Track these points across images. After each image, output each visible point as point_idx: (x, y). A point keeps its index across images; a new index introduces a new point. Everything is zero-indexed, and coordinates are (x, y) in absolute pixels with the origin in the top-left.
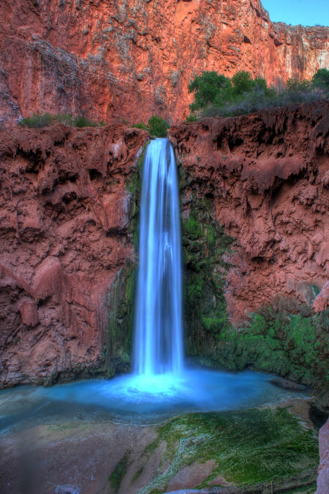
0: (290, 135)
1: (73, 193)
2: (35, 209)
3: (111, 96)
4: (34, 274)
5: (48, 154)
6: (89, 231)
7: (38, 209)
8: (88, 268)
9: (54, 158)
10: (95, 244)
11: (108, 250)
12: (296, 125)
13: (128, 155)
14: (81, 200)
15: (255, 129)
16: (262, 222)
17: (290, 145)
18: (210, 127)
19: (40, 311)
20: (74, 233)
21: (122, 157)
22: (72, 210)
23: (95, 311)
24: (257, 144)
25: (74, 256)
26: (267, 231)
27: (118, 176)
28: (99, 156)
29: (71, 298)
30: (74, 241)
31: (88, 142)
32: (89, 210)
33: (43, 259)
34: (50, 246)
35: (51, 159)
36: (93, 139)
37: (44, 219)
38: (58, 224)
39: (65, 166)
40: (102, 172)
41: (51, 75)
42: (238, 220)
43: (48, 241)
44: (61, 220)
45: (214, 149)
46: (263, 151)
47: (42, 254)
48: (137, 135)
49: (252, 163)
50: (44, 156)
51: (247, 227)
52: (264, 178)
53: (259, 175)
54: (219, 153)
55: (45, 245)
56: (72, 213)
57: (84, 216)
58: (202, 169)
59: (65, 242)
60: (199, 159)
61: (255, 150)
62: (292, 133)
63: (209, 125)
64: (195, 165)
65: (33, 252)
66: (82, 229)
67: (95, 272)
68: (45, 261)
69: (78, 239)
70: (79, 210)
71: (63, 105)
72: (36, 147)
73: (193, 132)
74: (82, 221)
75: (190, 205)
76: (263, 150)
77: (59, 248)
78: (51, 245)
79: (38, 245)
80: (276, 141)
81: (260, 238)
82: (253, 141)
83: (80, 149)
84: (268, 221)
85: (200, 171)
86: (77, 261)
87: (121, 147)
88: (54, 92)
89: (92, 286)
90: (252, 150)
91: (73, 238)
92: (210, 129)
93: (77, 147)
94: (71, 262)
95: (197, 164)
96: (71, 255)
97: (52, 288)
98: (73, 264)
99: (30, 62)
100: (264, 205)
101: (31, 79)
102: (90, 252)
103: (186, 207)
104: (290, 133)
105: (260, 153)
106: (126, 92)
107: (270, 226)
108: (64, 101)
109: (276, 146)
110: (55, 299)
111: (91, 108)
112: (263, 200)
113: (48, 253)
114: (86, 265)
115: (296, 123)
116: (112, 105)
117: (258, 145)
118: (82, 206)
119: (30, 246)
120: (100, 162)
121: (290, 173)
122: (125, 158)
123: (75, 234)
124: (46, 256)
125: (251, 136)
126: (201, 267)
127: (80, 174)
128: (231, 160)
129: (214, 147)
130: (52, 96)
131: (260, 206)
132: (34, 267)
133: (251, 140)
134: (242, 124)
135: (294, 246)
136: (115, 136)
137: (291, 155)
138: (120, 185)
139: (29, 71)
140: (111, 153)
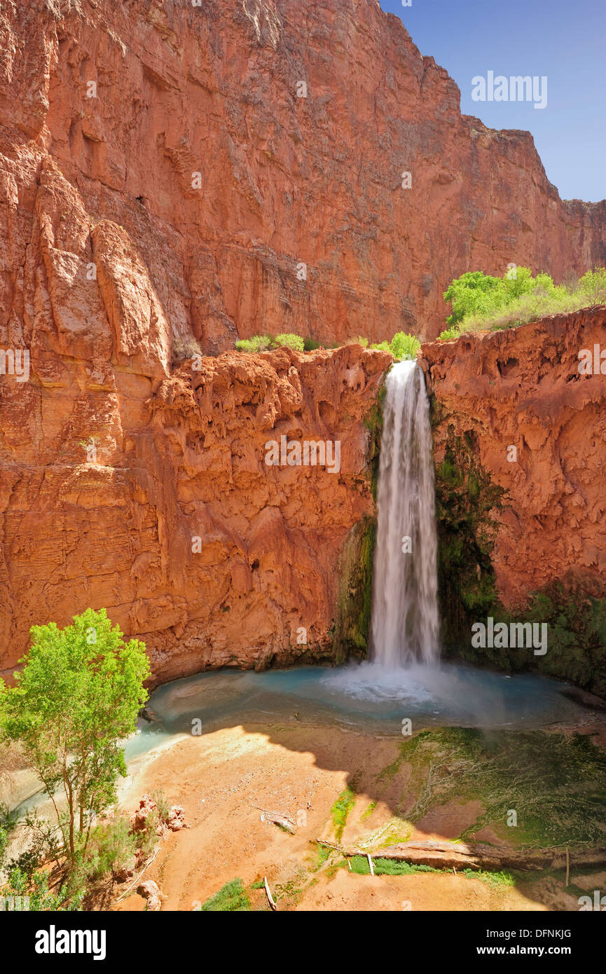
1: (299, 430)
2: (252, 450)
4: (249, 528)
5: (269, 384)
7: (256, 450)
9: (277, 389)
10: (325, 493)
11: (340, 501)
13: (366, 383)
15: (535, 344)
16: (545, 467)
18: (472, 345)
19: (255, 574)
21: (359, 385)
23: (321, 576)
25: (298, 507)
26: (553, 480)
27: (353, 410)
28: (330, 385)
29: (293, 558)
30: (298, 488)
33: (261, 510)
35: (273, 389)
39: (290, 398)
40: (334, 405)
41: (274, 288)
43: (266, 488)
45: (477, 373)
46: (546, 374)
47: (259, 503)
49: (531, 389)
50: (264, 386)
51: (524, 475)
52: (549, 409)
54: (485, 378)
55: (263, 492)
58: (461, 399)
59: (287, 490)
60: (457, 387)
61: (535, 372)
63: (472, 342)
64: (451, 394)
65: (249, 501)
66: (308, 474)
67: (324, 527)
68: (263, 512)
71: (287, 324)
72: (255, 375)
75: (445, 445)
76: (547, 371)
77: (280, 496)
78: (271, 493)
79: (256, 492)
80: (566, 359)
81: (543, 489)
82: (532, 360)
84: (554, 466)
85: (459, 402)
86: (301, 514)
87: (358, 373)
88: (277, 309)
90: (531, 372)
92: (472, 347)
94: (295, 514)
95: (454, 392)
96: (294, 505)
98: (296, 517)
99: (249, 273)
100: (548, 446)
101: (251, 293)
102: (318, 503)
103: (439, 448)
105: (543, 376)
107: (558, 473)
108: (289, 319)
109: (566, 365)
110: (273, 559)
111: (322, 327)
112: (547, 438)
113: (267, 503)
114: (312, 519)
117: (539, 365)
119: (246, 494)
120: (332, 392)
121: (587, 402)
122: (362, 387)
123: (300, 480)
124: (265, 507)
125: (529, 354)
126: (460, 525)
128: (501, 386)
129: (478, 370)
131: (543, 446)
132: (250, 519)
133: (529, 359)
136: (350, 361)
138: (356, 421)
139: (248, 284)
140: (345, 382)
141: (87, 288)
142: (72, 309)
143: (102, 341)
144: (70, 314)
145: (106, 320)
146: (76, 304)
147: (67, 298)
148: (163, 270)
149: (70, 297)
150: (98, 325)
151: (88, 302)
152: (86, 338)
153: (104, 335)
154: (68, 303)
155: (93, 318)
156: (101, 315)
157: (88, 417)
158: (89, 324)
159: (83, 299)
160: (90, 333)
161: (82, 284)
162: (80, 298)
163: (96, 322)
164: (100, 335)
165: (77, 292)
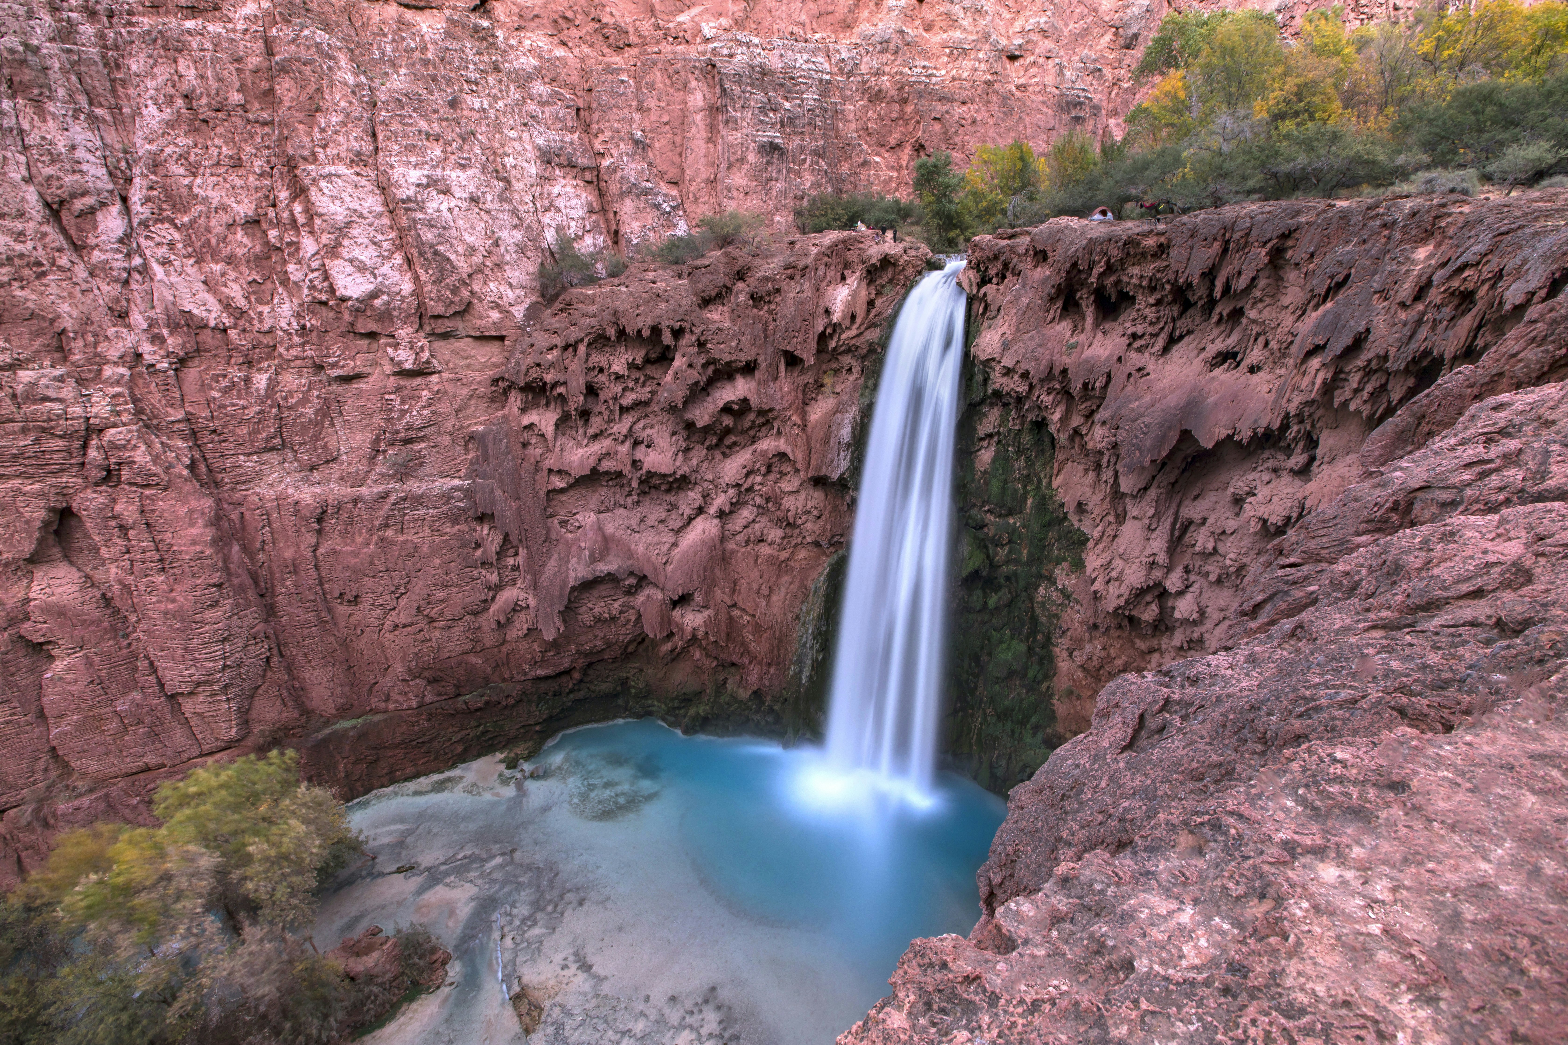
0: (1260, 306)
1: (745, 400)
2: (667, 435)
3: (918, 122)
4: (675, 545)
5: (677, 333)
6: (780, 472)
7: (674, 433)
8: (778, 540)
9: (694, 338)
10: (792, 498)
11: (815, 513)
12: (1282, 279)
13: (868, 311)
14: (761, 413)
15: (1158, 275)
16: (1138, 533)
17: (1258, 335)
18: (1050, 254)
19: (676, 613)
20: (747, 475)
21: (853, 317)
22: (751, 428)
23: (770, 628)
24: (1176, 310)
25: (752, 517)
26: (1144, 560)
27: (847, 360)
28: (798, 320)
29: (732, 597)
30: (747, 490)
31: (784, 286)
32: (779, 433)
33: (691, 519)
34: (704, 497)
35: (688, 339)
36: (798, 278)
37: (687, 450)
38: (724, 454)
39: (721, 350)
40: (804, 356)
41: (743, 118)
42: (1096, 501)
43: (698, 489)
44: (729, 447)
45: (1049, 318)
46: (1189, 332)
47: (687, 511)
48: (894, 265)
49: (1139, 370)
50: (667, 338)
51: (1113, 527)
52: (1145, 434)
53: (1134, 421)
54: (1064, 328)
55: (694, 496)
56: (752, 433)
57: (768, 444)
58: (1008, 372)
59: (731, 492)
60: (1005, 347)
61: (1162, 329)
62: (1268, 301)
63: (1049, 250)
64: (993, 359)
65: (673, 507)
66: (763, 470)
67: (795, 546)
68: (694, 523)
69: (757, 487)
70: (763, 429)
71: (777, 180)
72: (649, 322)
73: (1015, 261)
74: (764, 453)
75: (995, 439)
76: (1190, 327)
77: (720, 501)
78: (706, 496)
79: (682, 495)
80: (1221, 314)
81: (1127, 571)
82: (1158, 303)
83: (769, 302)
84: (1154, 535)
85: (1004, 375)
86: (757, 526)
87: (854, 295)
88: (751, 157)
89: (779, 577)
90: (1150, 330)
91: (745, 486)
92: (1050, 260)
93: (761, 298)
94: (745, 527)
95: (997, 356)
96: (746, 513)
97: (691, 581)
98: (749, 530)
99: (699, 96)
100: (1152, 493)
101: (704, 134)
102: (780, 513)
103: (985, 443)
104: (1261, 300)
105: (1181, 337)
106: (964, 103)
107: (1155, 551)
108: (779, 171)
109: (1222, 327)
110: (698, 598)
111: (865, 164)
112: (1154, 477)
113: (701, 510)
114: (775, 534)
115: (1281, 273)
116: (922, 146)
117: (1175, 314)
118: (768, 421)
119: (667, 497)
120: (802, 333)
121: (1224, 433)
122: (858, 321)
123: (752, 477)
124: (697, 515)
125: (1152, 289)
126: (1008, 579)
127: (761, 359)
128: (1088, 353)
129: (1052, 312)
130: (747, 167)
131: (1145, 489)
132: (678, 532)
133: (1151, 300)
134: (1128, 254)
135: (1222, 616)
136: (847, 265)
137: (1253, 370)
138: (852, 378)
139: (698, 118)
140: (827, 312)
141: (371, 220)
142: (351, 261)
143: (402, 301)
144: (349, 269)
145: (405, 267)
146: (356, 253)
147: (341, 245)
148: (526, 136)
149: (346, 242)
150: (395, 276)
151: (375, 243)
152: (378, 303)
153: (403, 293)
154: (344, 253)
155: (386, 269)
156: (398, 259)
157: (400, 418)
158: (380, 279)
159: (366, 241)
160: (383, 293)
161: (361, 216)
162: (360, 241)
163: (390, 273)
164: (399, 293)
165: (355, 231)
